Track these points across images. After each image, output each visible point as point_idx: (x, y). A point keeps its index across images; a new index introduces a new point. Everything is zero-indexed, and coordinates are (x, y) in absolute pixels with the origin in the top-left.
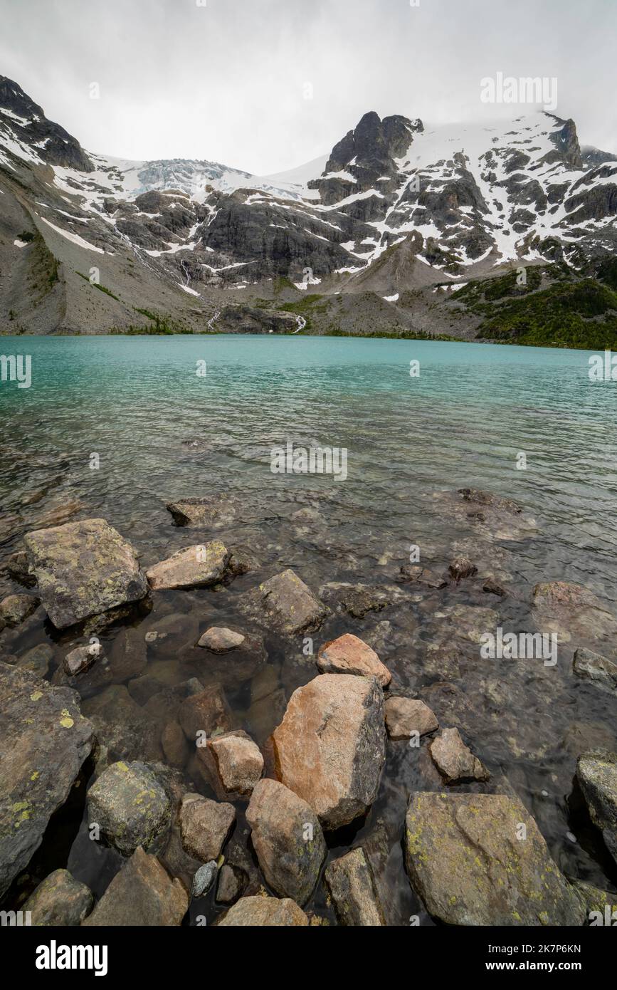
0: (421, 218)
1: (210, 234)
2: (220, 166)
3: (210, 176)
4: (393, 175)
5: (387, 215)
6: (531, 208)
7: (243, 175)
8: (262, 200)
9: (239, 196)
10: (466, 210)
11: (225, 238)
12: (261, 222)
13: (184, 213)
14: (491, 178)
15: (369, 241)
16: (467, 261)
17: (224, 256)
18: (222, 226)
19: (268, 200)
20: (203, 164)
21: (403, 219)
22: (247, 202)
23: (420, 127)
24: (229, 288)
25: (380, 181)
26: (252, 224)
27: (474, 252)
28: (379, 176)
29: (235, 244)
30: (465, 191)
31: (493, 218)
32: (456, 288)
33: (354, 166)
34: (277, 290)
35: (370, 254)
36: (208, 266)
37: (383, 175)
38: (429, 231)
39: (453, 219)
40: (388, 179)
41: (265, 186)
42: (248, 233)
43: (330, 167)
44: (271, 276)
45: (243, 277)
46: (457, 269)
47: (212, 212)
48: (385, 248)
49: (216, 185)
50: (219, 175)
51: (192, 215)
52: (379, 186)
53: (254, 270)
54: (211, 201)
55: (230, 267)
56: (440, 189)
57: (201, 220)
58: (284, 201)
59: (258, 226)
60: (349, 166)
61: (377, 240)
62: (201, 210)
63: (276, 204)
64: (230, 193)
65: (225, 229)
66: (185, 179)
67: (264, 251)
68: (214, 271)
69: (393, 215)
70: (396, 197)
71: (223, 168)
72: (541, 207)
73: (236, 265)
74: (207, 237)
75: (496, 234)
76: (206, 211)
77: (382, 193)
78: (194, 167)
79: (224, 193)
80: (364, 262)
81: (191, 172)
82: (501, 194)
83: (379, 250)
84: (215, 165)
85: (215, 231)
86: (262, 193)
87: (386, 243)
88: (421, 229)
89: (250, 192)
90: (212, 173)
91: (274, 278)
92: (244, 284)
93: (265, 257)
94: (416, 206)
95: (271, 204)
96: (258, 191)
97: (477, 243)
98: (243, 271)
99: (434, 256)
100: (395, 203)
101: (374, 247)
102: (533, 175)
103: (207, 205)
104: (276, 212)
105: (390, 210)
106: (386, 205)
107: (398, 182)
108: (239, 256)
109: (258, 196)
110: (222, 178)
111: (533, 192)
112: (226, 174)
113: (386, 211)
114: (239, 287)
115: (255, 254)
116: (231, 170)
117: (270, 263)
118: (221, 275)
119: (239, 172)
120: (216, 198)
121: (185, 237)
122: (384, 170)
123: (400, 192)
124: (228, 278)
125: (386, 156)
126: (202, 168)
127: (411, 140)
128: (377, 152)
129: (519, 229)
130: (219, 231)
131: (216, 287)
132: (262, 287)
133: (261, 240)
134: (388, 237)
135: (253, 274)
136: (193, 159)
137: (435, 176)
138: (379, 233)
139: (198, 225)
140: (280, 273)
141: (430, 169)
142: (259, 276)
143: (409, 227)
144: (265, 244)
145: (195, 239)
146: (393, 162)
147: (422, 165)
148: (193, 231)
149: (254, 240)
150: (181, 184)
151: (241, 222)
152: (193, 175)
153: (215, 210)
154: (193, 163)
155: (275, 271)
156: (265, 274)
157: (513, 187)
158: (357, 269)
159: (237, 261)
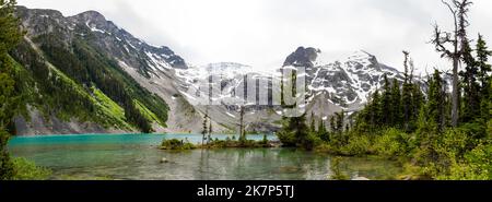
0: (326, 85)
4: (312, 68)
5: (312, 83)
6: (368, 83)
10: (344, 82)
14: (350, 71)
16: (348, 102)
21: (319, 84)
23: (319, 51)
24: (247, 114)
25: (307, 70)
27: (351, 99)
30: (342, 75)
31: (355, 85)
32: (350, 114)
33: (296, 64)
38: (331, 90)
39: (340, 85)
43: (285, 64)
46: (345, 106)
48: (313, 97)
52: (307, 72)
56: (333, 74)
60: (294, 64)
68: (240, 106)
69: (314, 83)
70: (314, 76)
72: (371, 82)
75: (357, 91)
77: (309, 74)
82: (356, 77)
83: (311, 97)
87: (313, 94)
88: (327, 89)
94: (323, 80)
97: (351, 95)
98: (253, 106)
99: (335, 100)
100: (314, 78)
102: (366, 71)
105: (313, 81)
107: (315, 70)
111: (367, 77)
113: (311, 81)
114: (252, 113)
122: (309, 66)
123: (316, 74)
125: (308, 61)
127: (316, 55)
128: (305, 60)
129: (366, 90)
132: (262, 113)
137: (330, 69)
140: (270, 107)
141: (327, 66)
142: (260, 108)
143: (322, 88)
146: (311, 63)
147: (323, 65)
155: (267, 106)
157: (359, 74)
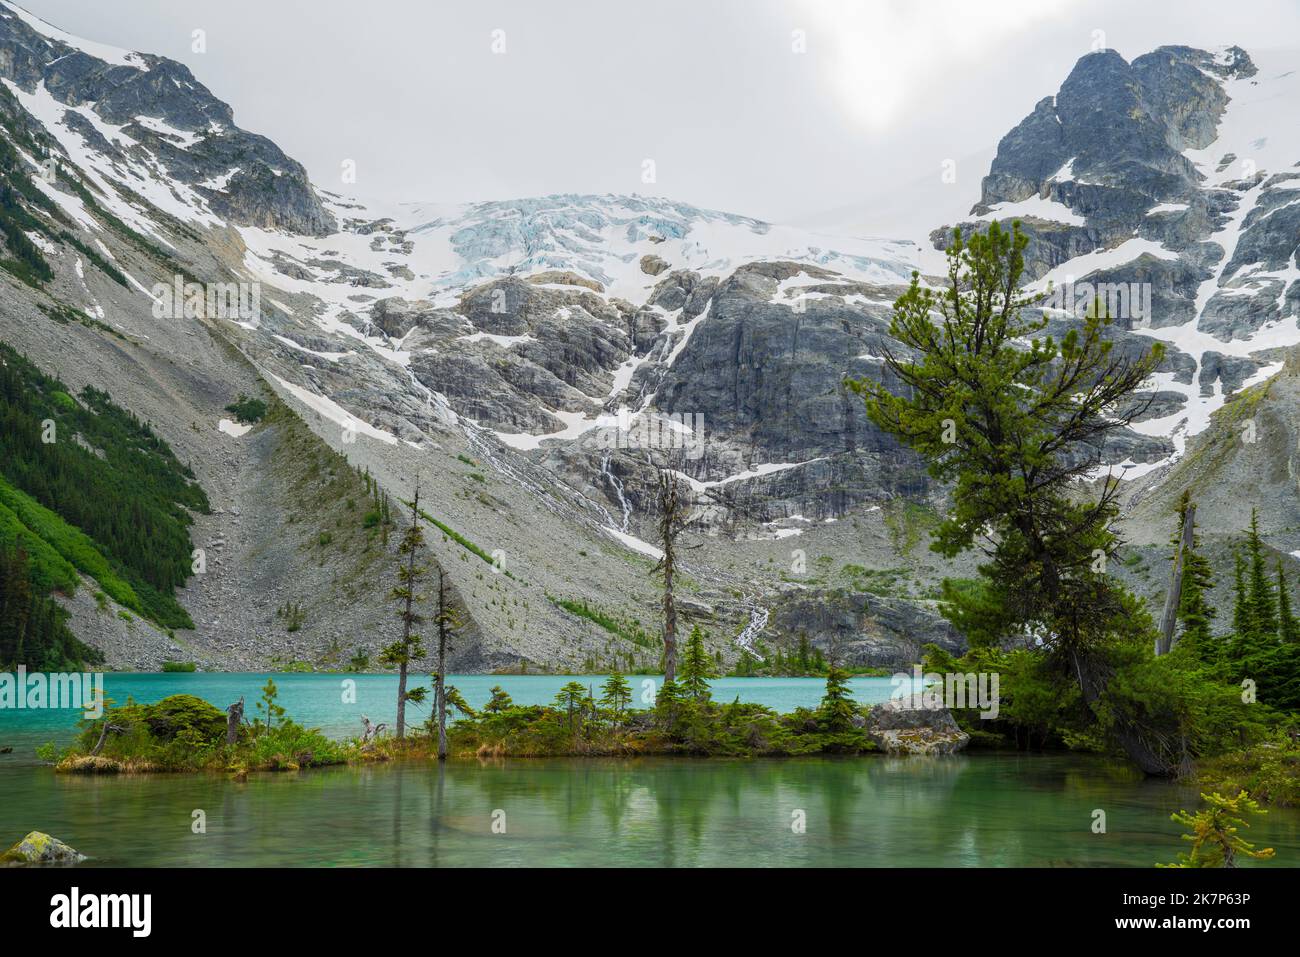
1: (679, 388)
2: (679, 208)
3: (656, 234)
4: (1194, 197)
5: (1200, 304)
7: (745, 228)
8: (822, 290)
9: (755, 282)
11: (724, 396)
12: (832, 351)
13: (597, 331)
15: (1161, 382)
17: (725, 445)
18: (716, 365)
19: (838, 290)
20: (631, 204)
21: (1256, 312)
22: (778, 298)
24: (752, 537)
25: (1158, 216)
26: (806, 356)
28: (1150, 203)
29: (758, 413)
33: (1071, 184)
34: (902, 541)
35: (1174, 420)
36: (680, 475)
37: (1163, 198)
40: (1183, 207)
41: (814, 252)
42: (797, 382)
43: (996, 189)
44: (877, 499)
45: (790, 504)
47: (672, 327)
48: (1218, 400)
49: (677, 257)
50: (681, 231)
51: (616, 335)
52: (1156, 227)
53: (821, 482)
54: (668, 299)
55: (746, 475)
57: (643, 347)
58: (884, 289)
59: (825, 361)
60: (1053, 185)
61: (1186, 378)
62: (641, 322)
63: (860, 297)
64: (724, 275)
65: (726, 373)
66: (583, 243)
67: (849, 429)
68: (698, 487)
69: (1219, 305)
70: (1216, 254)
71: (690, 212)
73: (765, 469)
74: (670, 393)
76: (657, 323)
77: (1171, 246)
78: (605, 213)
79: (704, 275)
80: (1160, 448)
81: (599, 225)
83: (1200, 410)
84: (664, 206)
85: (697, 378)
86: (814, 272)
87: (1217, 385)
89: (779, 271)
90: (658, 225)
91: (887, 505)
92: (795, 524)
93: (850, 446)
94: (1290, 274)
95: (849, 300)
96: (802, 267)
98: (792, 486)
100: (1218, 269)
101: (1182, 399)
103: (657, 309)
104: (871, 322)
105: (1206, 291)
106: (1188, 280)
107: (1213, 212)
108: (771, 444)
109: (804, 279)
110: (690, 238)
112: (698, 226)
113: (1193, 295)
114: (782, 534)
115: (815, 438)
116: (710, 216)
117: (869, 462)
118: (726, 498)
119: (733, 219)
120: (681, 291)
121: (600, 393)
122: (1167, 186)
123: (1227, 238)
124: (746, 507)
125: (1163, 151)
126: (629, 214)
127: (1219, 100)
128: (1136, 144)
130: (709, 379)
131: (713, 532)
132: (853, 531)
133: (837, 398)
134: (1218, 369)
135: (821, 496)
136: (602, 193)
138: (1188, 356)
139: (633, 359)
140: (903, 488)
142: (839, 501)
143: (1283, 334)
144: (849, 411)
145: (632, 400)
146: (1186, 164)
147: (1276, 163)
148: (623, 377)
149: (816, 398)
150: (576, 258)
151: (772, 351)
152: (604, 233)
153: (679, 321)
154: (602, 202)
155: (886, 483)
156: (857, 492)
158: (1143, 469)
159: (766, 459)
